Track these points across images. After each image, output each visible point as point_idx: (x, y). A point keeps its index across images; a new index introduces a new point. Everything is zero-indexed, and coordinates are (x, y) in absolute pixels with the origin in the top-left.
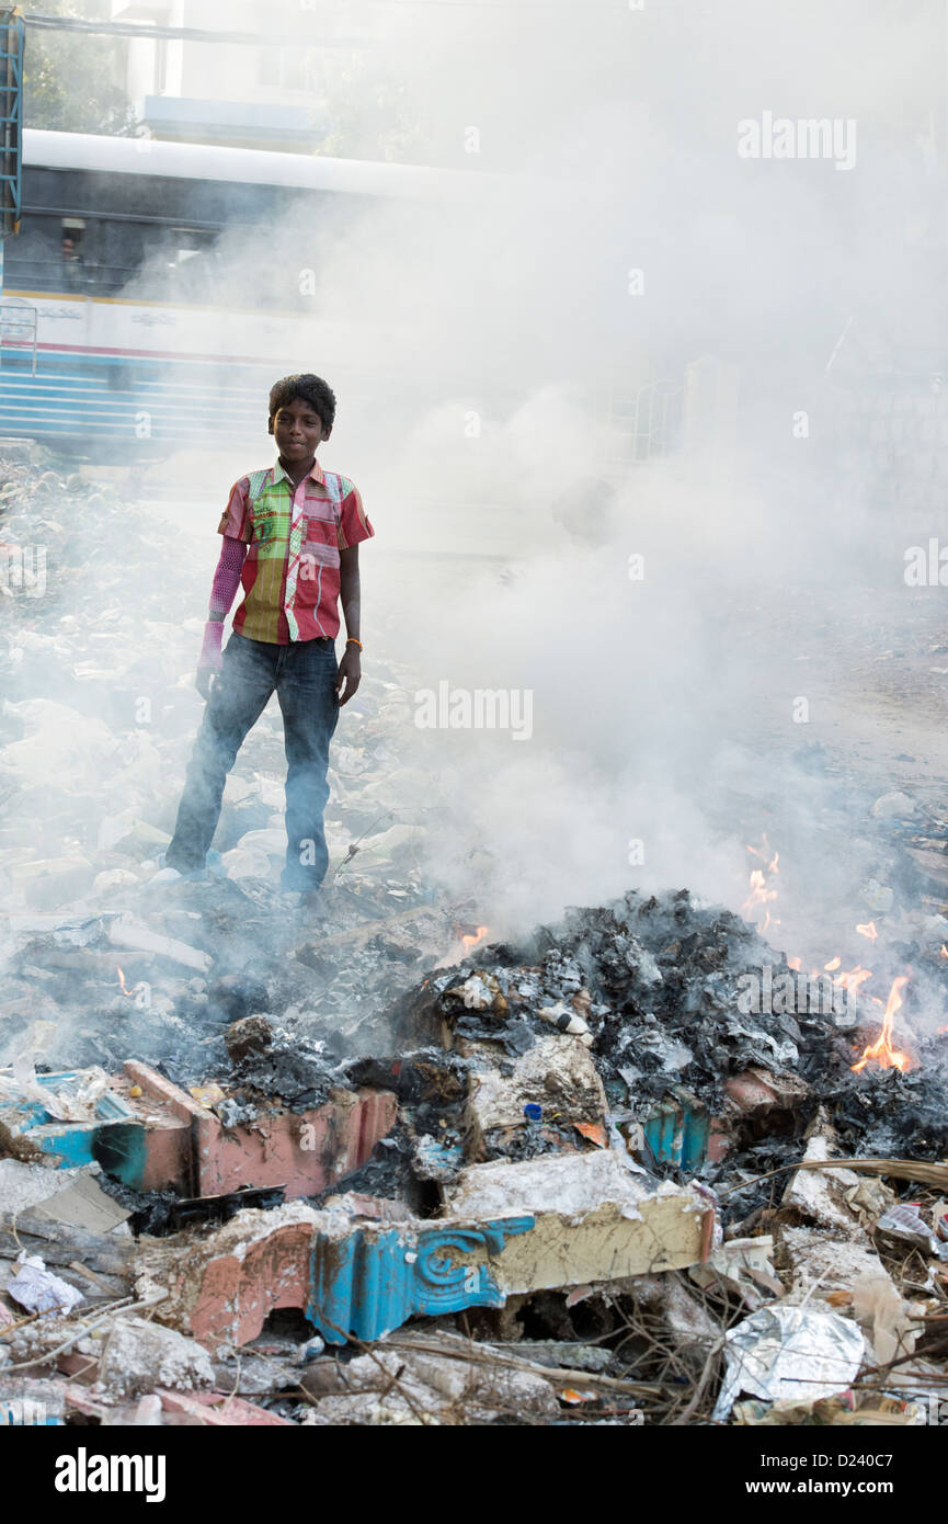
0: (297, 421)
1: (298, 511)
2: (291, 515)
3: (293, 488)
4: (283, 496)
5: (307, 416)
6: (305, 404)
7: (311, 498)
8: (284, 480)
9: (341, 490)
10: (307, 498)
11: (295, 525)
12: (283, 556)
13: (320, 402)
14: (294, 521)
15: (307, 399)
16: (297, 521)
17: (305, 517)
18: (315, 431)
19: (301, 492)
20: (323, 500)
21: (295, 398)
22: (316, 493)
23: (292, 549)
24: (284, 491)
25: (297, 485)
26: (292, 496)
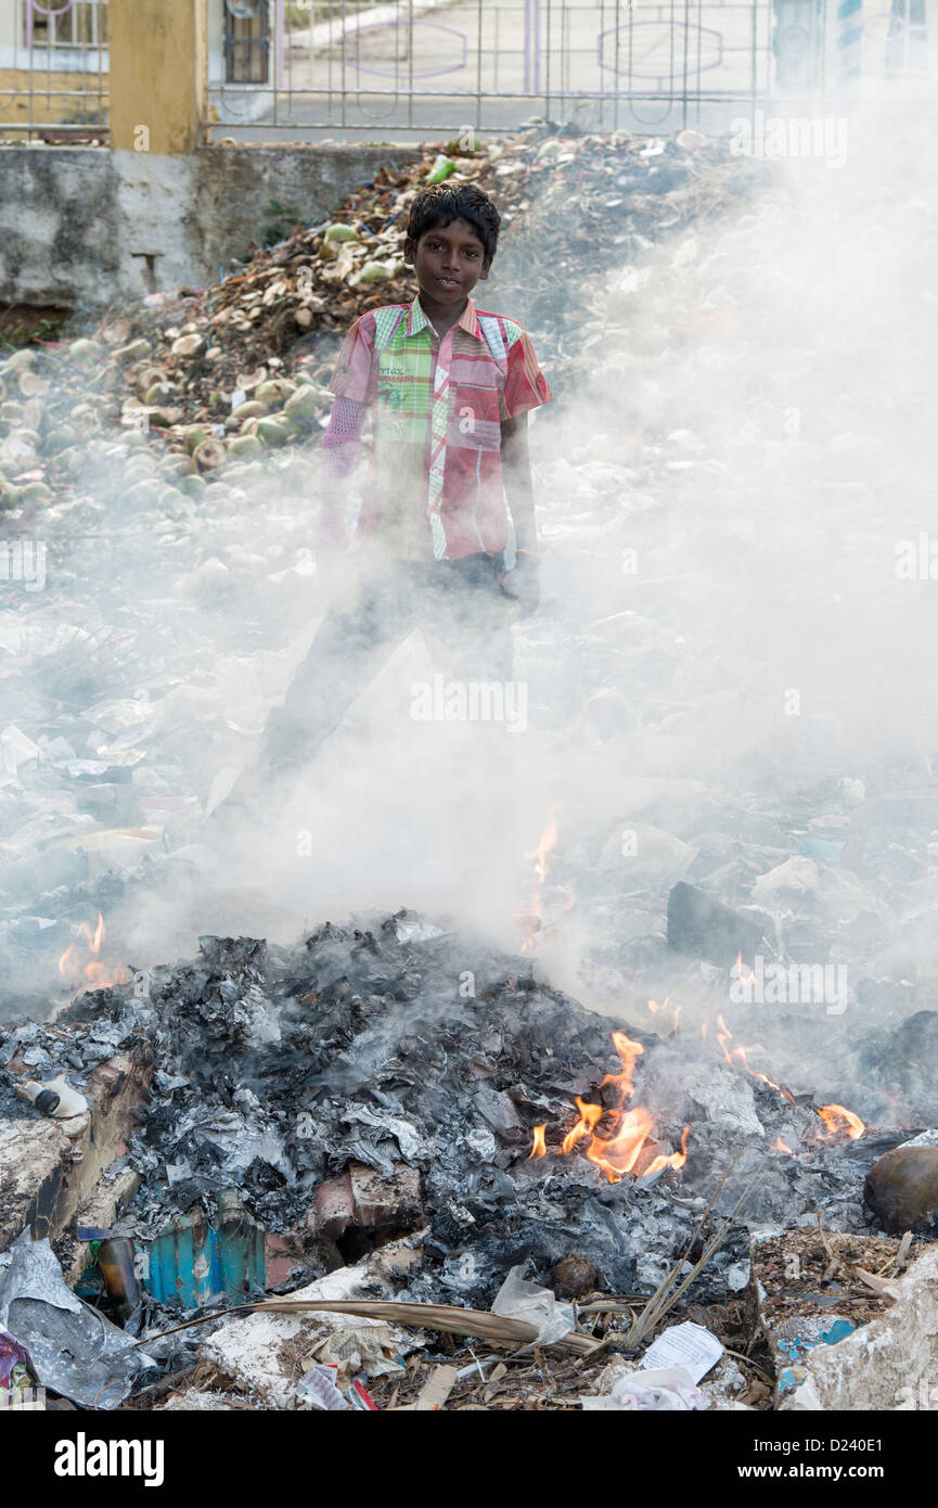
0: (455, 252)
1: (441, 375)
2: (432, 381)
3: (436, 342)
4: (423, 353)
5: (469, 245)
6: (468, 228)
7: (461, 357)
8: (426, 329)
9: (505, 340)
10: (455, 357)
11: (438, 396)
12: (422, 440)
13: (487, 227)
14: (436, 390)
15: (471, 221)
16: (442, 389)
17: (453, 384)
18: (475, 266)
19: (447, 347)
20: (476, 359)
21: (455, 218)
22: (467, 348)
23: (436, 430)
24: (424, 345)
25: (442, 336)
26: (435, 354)
